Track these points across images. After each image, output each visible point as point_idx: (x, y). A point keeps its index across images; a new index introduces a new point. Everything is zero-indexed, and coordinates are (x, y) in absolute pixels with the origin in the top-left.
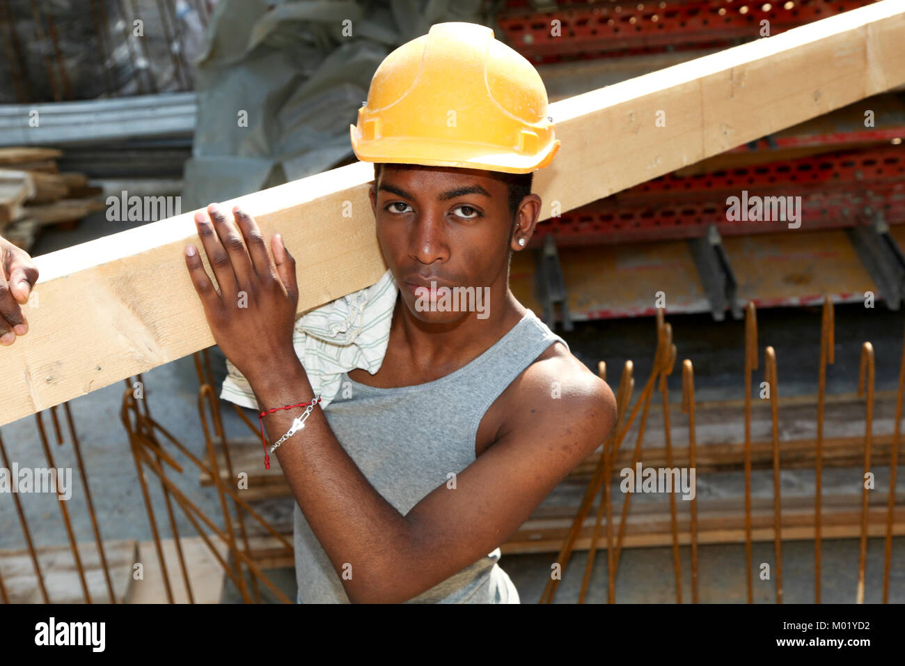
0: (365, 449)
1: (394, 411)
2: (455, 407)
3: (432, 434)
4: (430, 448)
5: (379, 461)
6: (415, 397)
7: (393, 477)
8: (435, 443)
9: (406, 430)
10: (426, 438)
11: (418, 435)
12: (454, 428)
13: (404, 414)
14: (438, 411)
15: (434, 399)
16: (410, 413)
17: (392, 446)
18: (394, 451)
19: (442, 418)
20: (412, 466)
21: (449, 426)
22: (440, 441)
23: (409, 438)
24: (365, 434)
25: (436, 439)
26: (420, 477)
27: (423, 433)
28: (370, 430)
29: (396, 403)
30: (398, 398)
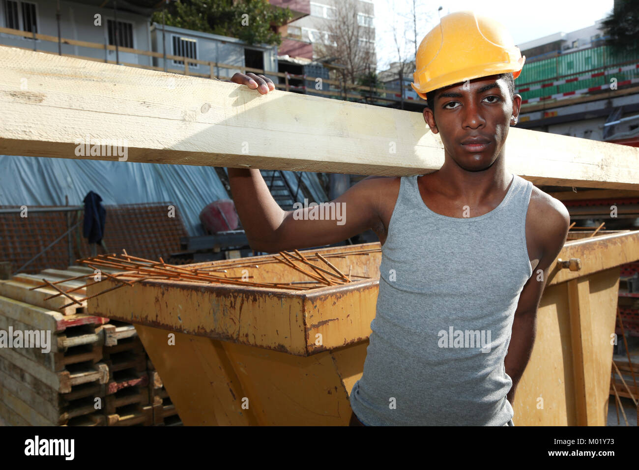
0: (450, 261)
1: (466, 234)
8: (502, 246)
10: (494, 244)
11: (489, 244)
13: (475, 234)
14: (498, 228)
15: (493, 223)
16: (480, 233)
21: (509, 235)
22: (505, 244)
23: (483, 247)
24: (449, 252)
25: (502, 244)
29: (468, 229)
30: (470, 225)
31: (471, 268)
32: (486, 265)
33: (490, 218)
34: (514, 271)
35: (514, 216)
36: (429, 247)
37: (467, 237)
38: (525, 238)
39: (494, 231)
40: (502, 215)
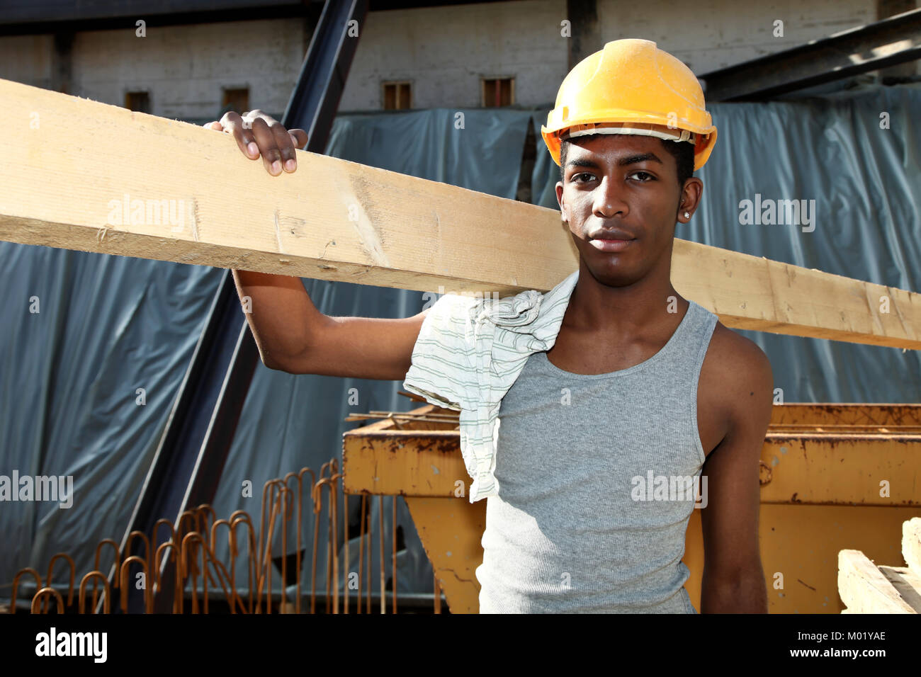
0: (577, 439)
1: (604, 397)
2: (669, 382)
3: (652, 409)
4: (652, 422)
5: (593, 448)
6: (626, 379)
7: (612, 460)
8: (656, 417)
9: (621, 411)
10: (644, 412)
12: (673, 400)
13: (616, 397)
14: (654, 388)
15: (646, 379)
16: (624, 395)
17: (608, 429)
18: (610, 434)
19: (658, 393)
20: (633, 443)
21: (669, 399)
26: (643, 452)
27: (642, 410)
28: (582, 419)
29: (607, 389)
30: (610, 383)
31: (608, 450)
32: (629, 446)
33: (642, 372)
34: (672, 456)
35: (680, 369)
36: (549, 417)
37: (604, 401)
38: (695, 404)
39: (646, 392)
40: (662, 367)
